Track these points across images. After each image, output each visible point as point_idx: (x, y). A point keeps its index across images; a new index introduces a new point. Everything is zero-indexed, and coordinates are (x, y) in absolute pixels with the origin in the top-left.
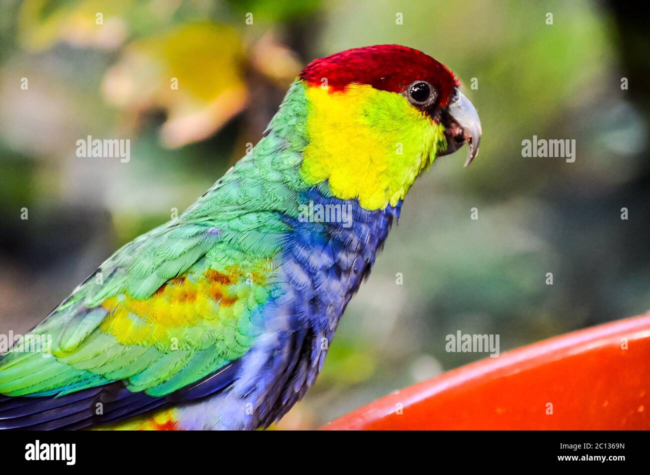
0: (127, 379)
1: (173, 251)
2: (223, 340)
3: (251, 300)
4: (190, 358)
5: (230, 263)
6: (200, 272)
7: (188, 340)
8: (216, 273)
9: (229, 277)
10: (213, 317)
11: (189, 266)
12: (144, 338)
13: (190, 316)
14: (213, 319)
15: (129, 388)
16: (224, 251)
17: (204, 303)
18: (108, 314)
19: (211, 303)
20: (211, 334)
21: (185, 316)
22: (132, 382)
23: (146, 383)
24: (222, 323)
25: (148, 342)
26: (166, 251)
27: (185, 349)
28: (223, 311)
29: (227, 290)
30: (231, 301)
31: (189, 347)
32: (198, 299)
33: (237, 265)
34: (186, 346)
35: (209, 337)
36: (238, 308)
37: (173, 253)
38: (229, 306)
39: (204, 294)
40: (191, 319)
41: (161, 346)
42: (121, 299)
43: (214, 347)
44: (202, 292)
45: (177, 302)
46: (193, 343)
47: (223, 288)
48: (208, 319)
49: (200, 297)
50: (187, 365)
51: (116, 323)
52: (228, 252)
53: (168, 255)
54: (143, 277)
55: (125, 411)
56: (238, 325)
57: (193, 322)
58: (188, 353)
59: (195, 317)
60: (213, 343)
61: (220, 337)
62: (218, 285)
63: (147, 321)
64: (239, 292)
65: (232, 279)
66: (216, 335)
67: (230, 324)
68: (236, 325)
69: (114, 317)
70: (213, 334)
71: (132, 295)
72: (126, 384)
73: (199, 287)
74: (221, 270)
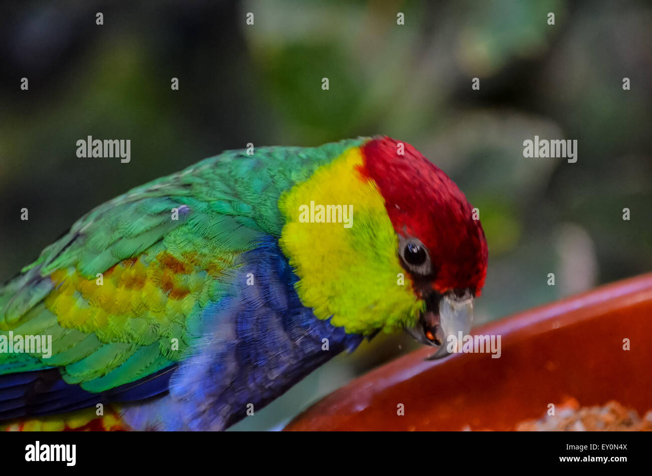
0: (64, 368)
1: (134, 228)
2: (168, 337)
3: (204, 296)
4: (130, 353)
5: (189, 249)
6: (154, 255)
7: (130, 331)
8: (170, 259)
9: (184, 266)
10: (159, 310)
11: (146, 247)
12: (84, 322)
13: (135, 305)
14: (158, 312)
15: (65, 378)
16: (186, 234)
17: (151, 292)
18: (54, 288)
19: (159, 294)
20: (155, 329)
21: (130, 304)
22: (68, 371)
23: (82, 375)
24: (168, 318)
25: (89, 328)
26: (127, 226)
27: (126, 342)
28: (171, 303)
29: (179, 280)
30: (181, 294)
31: (130, 341)
32: (146, 285)
33: (195, 252)
34: (127, 339)
35: (153, 331)
36: (188, 303)
37: (132, 230)
38: (178, 299)
39: (153, 281)
40: (136, 308)
41: (101, 334)
42: (71, 273)
43: (156, 344)
44: (152, 278)
45: (124, 286)
46: (135, 336)
47: (175, 277)
48: (154, 312)
49: (149, 284)
50: (126, 360)
51: (61, 300)
52: (190, 236)
53: (127, 231)
54: (97, 252)
55: (58, 405)
56: (185, 323)
57: (137, 312)
58: (128, 346)
59: (140, 306)
60: (156, 339)
61: (164, 333)
62: (169, 273)
63: (91, 303)
64: (192, 284)
65: (187, 268)
66: (161, 331)
67: (177, 320)
68: (184, 322)
69: (59, 293)
70: (157, 328)
71: (81, 271)
72: (62, 372)
73: (150, 272)
74: (177, 256)
